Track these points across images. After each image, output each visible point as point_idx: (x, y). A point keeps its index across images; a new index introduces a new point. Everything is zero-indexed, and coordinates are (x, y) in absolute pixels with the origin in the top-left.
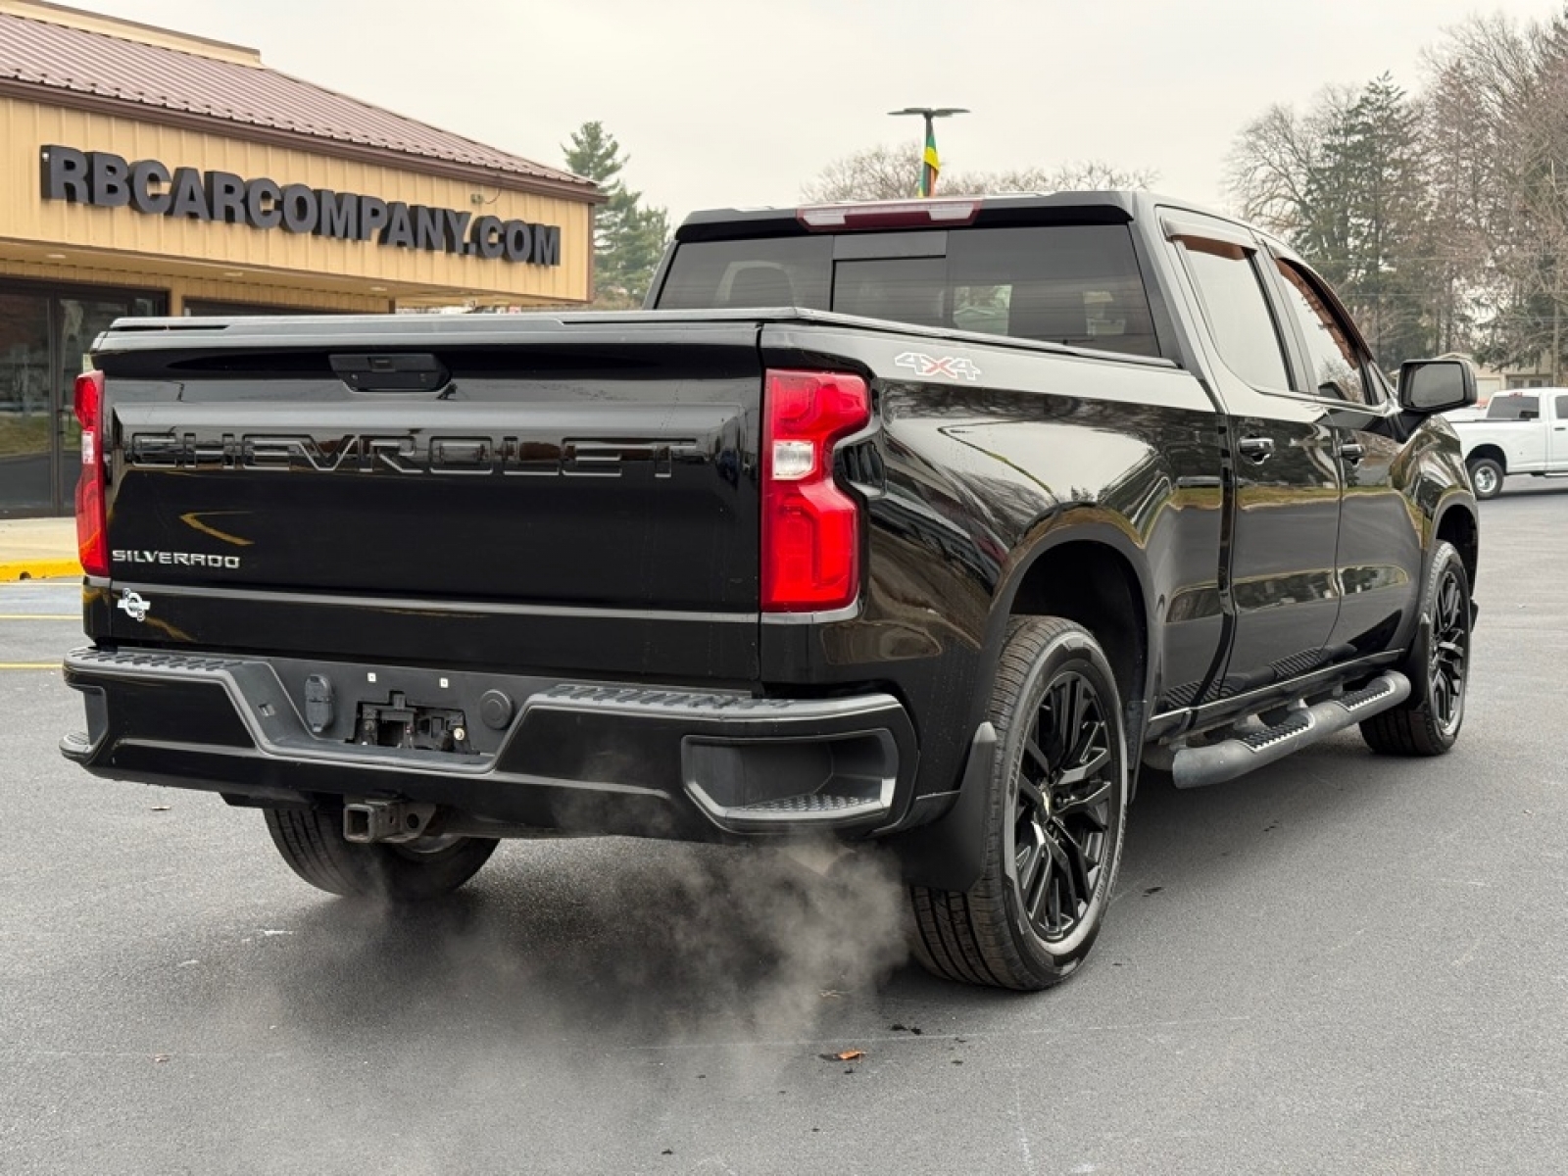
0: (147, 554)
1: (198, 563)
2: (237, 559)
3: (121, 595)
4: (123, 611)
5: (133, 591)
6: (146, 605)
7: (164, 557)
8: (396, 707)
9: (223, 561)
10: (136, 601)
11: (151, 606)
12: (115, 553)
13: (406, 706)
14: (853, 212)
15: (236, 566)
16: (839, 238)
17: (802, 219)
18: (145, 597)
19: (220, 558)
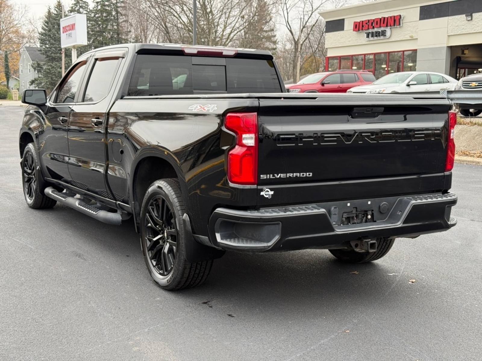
0: (276, 175)
1: (297, 176)
2: (311, 174)
3: (262, 190)
4: (263, 195)
5: (267, 188)
6: (272, 193)
7: (282, 175)
8: (353, 212)
9: (306, 174)
10: (268, 191)
11: (274, 193)
12: (261, 176)
13: (357, 211)
14: (200, 50)
15: (311, 176)
16: (193, 58)
17: (184, 51)
18: (271, 190)
19: (305, 174)
